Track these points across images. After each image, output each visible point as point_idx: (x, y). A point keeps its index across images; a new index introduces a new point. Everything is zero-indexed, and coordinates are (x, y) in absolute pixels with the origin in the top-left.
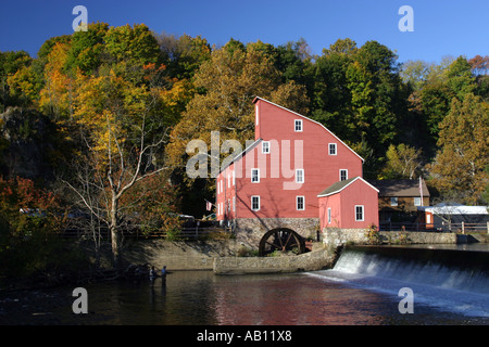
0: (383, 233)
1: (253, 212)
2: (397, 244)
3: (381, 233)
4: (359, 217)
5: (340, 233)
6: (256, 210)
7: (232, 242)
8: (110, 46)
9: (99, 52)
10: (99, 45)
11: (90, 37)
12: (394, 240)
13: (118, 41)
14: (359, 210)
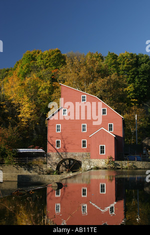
0: (118, 162)
1: (56, 149)
2: (127, 169)
3: (116, 162)
4: (102, 152)
5: (90, 162)
6: (58, 148)
7: (45, 165)
8: (39, 62)
9: (33, 65)
10: (33, 61)
11: (29, 58)
12: (125, 166)
13: (42, 59)
14: (102, 148)
